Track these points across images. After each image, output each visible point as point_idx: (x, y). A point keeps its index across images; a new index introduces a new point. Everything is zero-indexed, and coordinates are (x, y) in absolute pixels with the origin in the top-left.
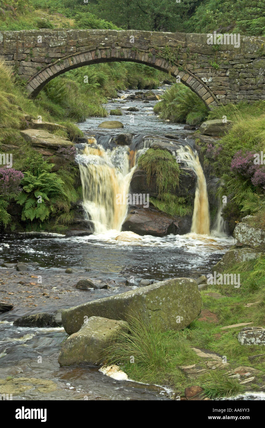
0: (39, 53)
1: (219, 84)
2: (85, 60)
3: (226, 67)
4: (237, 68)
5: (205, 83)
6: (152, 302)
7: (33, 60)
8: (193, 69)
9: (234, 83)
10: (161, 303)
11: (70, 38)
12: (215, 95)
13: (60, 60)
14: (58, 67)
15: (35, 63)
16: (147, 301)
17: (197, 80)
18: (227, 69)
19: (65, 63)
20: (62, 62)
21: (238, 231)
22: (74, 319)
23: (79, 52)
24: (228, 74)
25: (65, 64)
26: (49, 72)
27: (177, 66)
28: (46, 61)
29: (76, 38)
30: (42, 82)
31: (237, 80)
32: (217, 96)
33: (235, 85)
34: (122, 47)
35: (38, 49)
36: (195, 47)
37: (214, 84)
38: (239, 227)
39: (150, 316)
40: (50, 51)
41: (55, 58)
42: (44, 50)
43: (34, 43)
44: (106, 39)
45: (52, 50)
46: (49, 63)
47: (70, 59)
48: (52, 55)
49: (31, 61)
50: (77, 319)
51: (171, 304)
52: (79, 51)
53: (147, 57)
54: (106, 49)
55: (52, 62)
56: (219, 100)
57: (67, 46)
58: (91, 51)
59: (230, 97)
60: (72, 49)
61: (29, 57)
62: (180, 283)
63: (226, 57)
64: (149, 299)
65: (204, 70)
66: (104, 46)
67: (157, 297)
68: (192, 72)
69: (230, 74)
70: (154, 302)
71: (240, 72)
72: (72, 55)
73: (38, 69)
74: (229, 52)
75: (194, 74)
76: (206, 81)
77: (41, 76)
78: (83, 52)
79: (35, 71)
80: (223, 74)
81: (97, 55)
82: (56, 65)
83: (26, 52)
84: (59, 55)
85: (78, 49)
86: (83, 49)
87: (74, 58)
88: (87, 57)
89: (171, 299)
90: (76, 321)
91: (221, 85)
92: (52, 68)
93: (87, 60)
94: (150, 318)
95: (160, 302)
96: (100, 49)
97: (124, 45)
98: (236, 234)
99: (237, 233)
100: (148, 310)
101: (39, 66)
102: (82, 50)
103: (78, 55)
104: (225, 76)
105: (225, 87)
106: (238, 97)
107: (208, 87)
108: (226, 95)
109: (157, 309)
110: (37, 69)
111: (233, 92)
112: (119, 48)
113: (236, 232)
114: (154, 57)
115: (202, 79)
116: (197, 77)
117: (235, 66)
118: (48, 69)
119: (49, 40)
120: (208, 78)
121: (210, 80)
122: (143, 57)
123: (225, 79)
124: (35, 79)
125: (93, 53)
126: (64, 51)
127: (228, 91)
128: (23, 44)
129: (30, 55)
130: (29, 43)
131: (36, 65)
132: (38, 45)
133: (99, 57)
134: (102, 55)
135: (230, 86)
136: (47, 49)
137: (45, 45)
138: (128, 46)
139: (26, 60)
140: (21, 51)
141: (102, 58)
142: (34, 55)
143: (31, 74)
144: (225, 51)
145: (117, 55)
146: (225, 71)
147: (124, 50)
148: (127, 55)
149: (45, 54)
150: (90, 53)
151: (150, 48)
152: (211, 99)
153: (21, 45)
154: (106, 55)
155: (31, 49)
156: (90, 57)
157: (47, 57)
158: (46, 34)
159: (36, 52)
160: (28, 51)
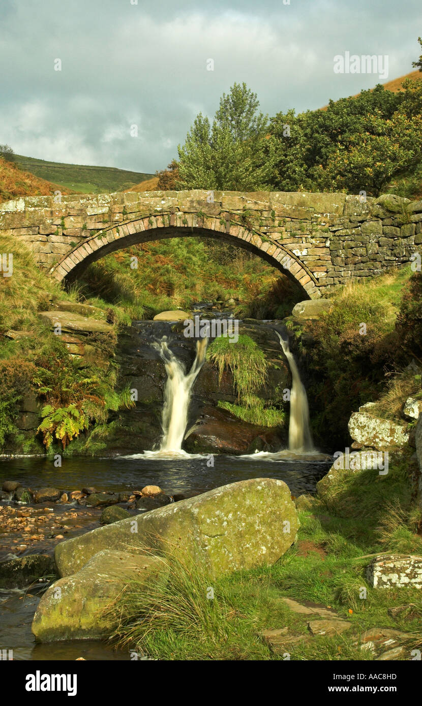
0: (73, 224)
1: (317, 258)
2: (135, 232)
3: (326, 235)
4: (340, 236)
5: (298, 257)
6: (208, 521)
7: (65, 234)
8: (282, 239)
9: (338, 256)
10: (225, 523)
11: (115, 203)
12: (313, 273)
13: (101, 232)
14: (100, 241)
15: (69, 237)
16: (200, 520)
17: (288, 253)
18: (327, 238)
19: (109, 235)
20: (104, 235)
21: (355, 425)
22: (74, 557)
23: (128, 221)
24: (328, 244)
25: (108, 237)
26: (87, 249)
27: (260, 235)
28: (83, 234)
29: (123, 202)
30: (78, 262)
31: (340, 251)
32: (315, 274)
33: (339, 259)
34: (185, 213)
35: (72, 218)
36: (284, 210)
37: (310, 258)
38: (355, 418)
39: (206, 546)
40: (88, 221)
41: (96, 229)
42: (80, 219)
43: (66, 210)
44: (163, 202)
45: (91, 220)
46: (86, 237)
47: (115, 230)
48: (91, 226)
49: (63, 235)
50: (79, 558)
51: (243, 524)
52: (127, 219)
53: (218, 224)
54: (163, 215)
55: (92, 235)
56: (318, 279)
57: (111, 213)
58: (142, 219)
59: (333, 274)
60: (117, 217)
61: (60, 230)
62: (259, 488)
63: (324, 222)
64: (203, 517)
65: (296, 240)
66: (159, 212)
67: (217, 513)
68: (281, 243)
69: (330, 244)
70: (212, 522)
71: (344, 241)
72: (116, 225)
73: (72, 245)
74: (328, 214)
75: (282, 245)
76: (299, 254)
77: (77, 254)
78: (132, 220)
79: (70, 248)
80: (322, 245)
81: (151, 223)
82: (97, 238)
83: (56, 223)
84: (100, 226)
85: (125, 216)
86: (132, 216)
87: (119, 229)
88: (137, 227)
89: (244, 516)
90: (79, 562)
91: (320, 259)
92: (90, 243)
93: (138, 232)
94: (206, 550)
95: (223, 521)
96: (155, 217)
97: (186, 210)
98: (351, 430)
99: (353, 429)
100: (203, 535)
101: (75, 240)
102: (130, 217)
103: (126, 224)
104: (325, 247)
105: (325, 262)
106: (342, 274)
107: (303, 262)
108: (327, 272)
109: (219, 533)
110: (70, 245)
111: (336, 267)
112: (180, 213)
113: (351, 426)
114: (228, 223)
115: (294, 252)
116: (286, 250)
117: (337, 234)
118: (86, 245)
119: (87, 206)
120: (301, 249)
121: (305, 252)
122: (213, 224)
123: (325, 250)
124: (68, 258)
125: (146, 220)
126: (106, 218)
127: (330, 267)
128: (52, 212)
129: (63, 225)
130: (60, 211)
131: (69, 240)
132: (72, 213)
133: (154, 226)
134: (158, 223)
135: (332, 260)
136: (84, 219)
137: (82, 213)
138: (192, 211)
139: (56, 234)
140: (49, 221)
141: (158, 228)
142: (66, 226)
143: (63, 251)
144: (322, 214)
145: (179, 224)
146: (324, 240)
147: (187, 216)
148: (192, 223)
149: (80, 225)
150: (141, 222)
151: (223, 212)
152: (307, 278)
153: (48, 214)
154: (163, 223)
155: (63, 218)
156: (143, 226)
157: (84, 228)
158: (82, 198)
159: (69, 222)
160: (59, 222)
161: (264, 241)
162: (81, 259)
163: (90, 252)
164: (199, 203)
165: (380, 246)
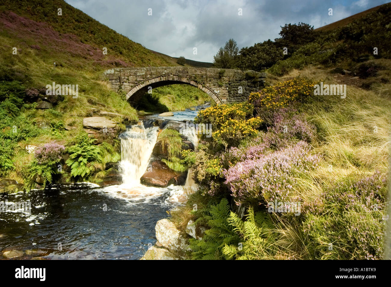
1: (223, 94)
2: (155, 82)
3: (227, 85)
7: (129, 82)
8: (210, 86)
11: (148, 71)
12: (221, 99)
14: (142, 85)
17: (212, 92)
18: (227, 86)
20: (143, 83)
21: (158, 230)
24: (227, 89)
25: (145, 84)
27: (202, 84)
28: (136, 82)
29: (151, 71)
30: (134, 93)
31: (232, 91)
33: (231, 94)
35: (131, 76)
36: (211, 75)
37: (221, 94)
40: (138, 77)
41: (140, 81)
42: (134, 77)
43: (130, 73)
44: (165, 71)
46: (137, 84)
47: (147, 81)
48: (138, 79)
53: (186, 80)
55: (139, 83)
56: (223, 102)
57: (146, 75)
58: (158, 77)
59: (229, 100)
60: (148, 76)
63: (226, 80)
65: (215, 87)
66: (164, 75)
68: (209, 88)
71: (233, 88)
72: (148, 79)
73: (132, 87)
74: (228, 77)
76: (216, 92)
77: (133, 90)
78: (154, 78)
79: (131, 88)
80: (225, 89)
81: (161, 79)
83: (126, 78)
84: (142, 79)
85: (151, 76)
86: (154, 76)
87: (149, 81)
88: (156, 80)
92: (138, 86)
96: (162, 76)
97: (174, 74)
99: (158, 232)
101: (133, 85)
103: (152, 79)
105: (226, 95)
106: (232, 100)
107: (218, 95)
108: (227, 99)
111: (230, 98)
112: (172, 75)
114: (190, 80)
115: (215, 91)
116: (212, 90)
117: (231, 85)
119: (137, 72)
121: (218, 92)
122: (184, 80)
123: (227, 91)
124: (130, 91)
125: (159, 78)
126: (144, 77)
127: (228, 98)
128: (124, 74)
129: (128, 79)
130: (127, 74)
131: (131, 84)
132: (132, 74)
133: (162, 80)
134: (163, 79)
135: (229, 95)
136: (136, 77)
137: (135, 74)
138: (177, 75)
139: (126, 82)
140: (123, 77)
141: (163, 81)
142: (130, 80)
143: (128, 89)
144: (226, 77)
145: (171, 79)
146: (226, 87)
147: (174, 76)
148: (176, 79)
149: (135, 79)
150: (157, 78)
151: (188, 75)
152: (219, 101)
153: (123, 75)
154: (165, 79)
155: (128, 77)
156: (158, 80)
157: (136, 80)
158: (136, 69)
159: (131, 78)
160: (127, 78)
161: (203, 87)
162: (135, 92)
163: (138, 89)
164: (179, 72)
165: (246, 90)
